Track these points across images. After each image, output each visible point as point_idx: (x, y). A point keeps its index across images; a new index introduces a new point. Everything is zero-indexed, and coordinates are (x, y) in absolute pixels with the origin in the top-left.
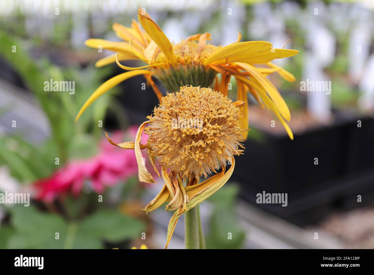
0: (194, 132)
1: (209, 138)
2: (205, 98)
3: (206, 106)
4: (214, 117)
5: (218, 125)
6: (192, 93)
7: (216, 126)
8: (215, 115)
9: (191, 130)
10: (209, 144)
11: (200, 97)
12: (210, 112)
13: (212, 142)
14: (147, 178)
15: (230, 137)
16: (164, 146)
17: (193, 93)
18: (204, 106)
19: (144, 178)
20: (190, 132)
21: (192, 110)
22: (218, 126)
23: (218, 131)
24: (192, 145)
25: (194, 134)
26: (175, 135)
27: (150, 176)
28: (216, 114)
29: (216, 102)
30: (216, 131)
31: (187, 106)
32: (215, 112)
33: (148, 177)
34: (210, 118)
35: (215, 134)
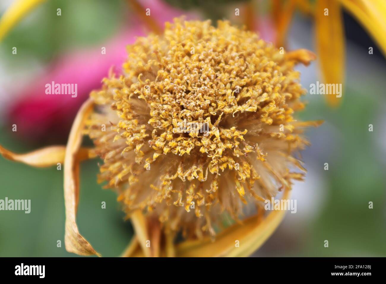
0: (178, 148)
1: (215, 162)
2: (213, 58)
3: (211, 83)
4: (227, 110)
5: (238, 129)
6: (184, 45)
7: (231, 132)
8: (230, 106)
9: (172, 144)
10: (215, 174)
11: (201, 57)
12: (220, 98)
13: (220, 170)
14: (80, 247)
15: (265, 157)
16: (120, 170)
17: (187, 48)
18: (206, 82)
19: (75, 245)
20: (171, 147)
21: (179, 92)
22: (237, 133)
23: (237, 144)
24: (175, 176)
25: (179, 152)
26: (139, 152)
27: (86, 243)
28: (232, 104)
29: (238, 69)
30: (230, 145)
31: (167, 83)
32: (231, 98)
33: (82, 243)
34: (219, 112)
35: (228, 153)
